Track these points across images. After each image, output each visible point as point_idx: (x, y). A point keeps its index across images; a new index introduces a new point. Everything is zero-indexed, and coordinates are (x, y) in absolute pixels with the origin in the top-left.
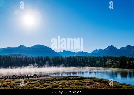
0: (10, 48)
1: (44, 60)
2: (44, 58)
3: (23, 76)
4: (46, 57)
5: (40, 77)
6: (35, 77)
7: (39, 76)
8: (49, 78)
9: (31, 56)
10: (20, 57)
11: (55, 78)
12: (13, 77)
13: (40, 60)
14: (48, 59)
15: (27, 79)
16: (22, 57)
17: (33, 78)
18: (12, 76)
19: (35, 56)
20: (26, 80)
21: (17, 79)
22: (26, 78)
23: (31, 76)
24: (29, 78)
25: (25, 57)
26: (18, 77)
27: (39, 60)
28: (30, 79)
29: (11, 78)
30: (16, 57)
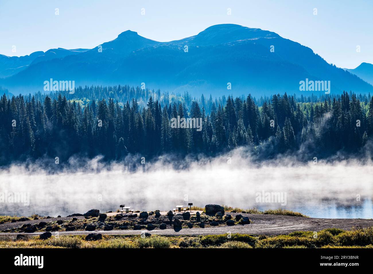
0: (60, 51)
1: (262, 117)
2: (260, 109)
3: (144, 215)
4: (275, 98)
5: (246, 221)
6: (214, 224)
7: (238, 217)
8: (299, 226)
9: (187, 98)
10: (121, 104)
11: (334, 227)
12: (90, 221)
13: (241, 122)
14: (290, 115)
15: (170, 231)
16: (135, 106)
17: (202, 226)
18: (87, 215)
19: (207, 98)
20: (166, 240)
21: (114, 232)
22: (163, 228)
23: (193, 213)
24: (177, 228)
25: (150, 104)
26: (118, 218)
27: (234, 123)
28: (183, 231)
29: (79, 228)
30: (102, 105)
